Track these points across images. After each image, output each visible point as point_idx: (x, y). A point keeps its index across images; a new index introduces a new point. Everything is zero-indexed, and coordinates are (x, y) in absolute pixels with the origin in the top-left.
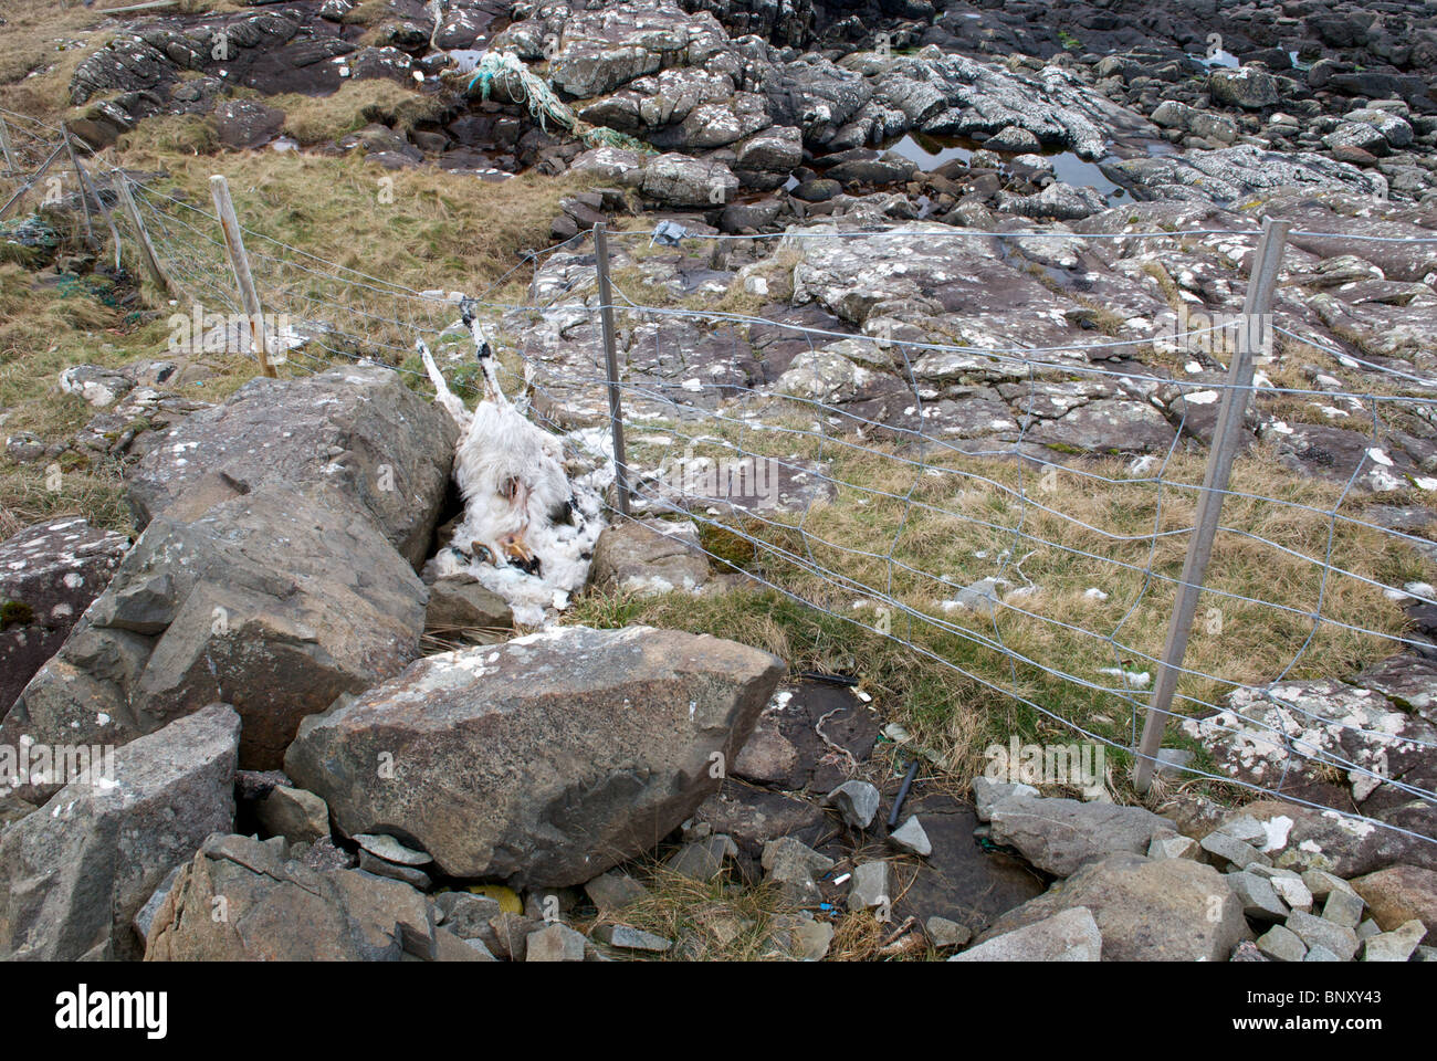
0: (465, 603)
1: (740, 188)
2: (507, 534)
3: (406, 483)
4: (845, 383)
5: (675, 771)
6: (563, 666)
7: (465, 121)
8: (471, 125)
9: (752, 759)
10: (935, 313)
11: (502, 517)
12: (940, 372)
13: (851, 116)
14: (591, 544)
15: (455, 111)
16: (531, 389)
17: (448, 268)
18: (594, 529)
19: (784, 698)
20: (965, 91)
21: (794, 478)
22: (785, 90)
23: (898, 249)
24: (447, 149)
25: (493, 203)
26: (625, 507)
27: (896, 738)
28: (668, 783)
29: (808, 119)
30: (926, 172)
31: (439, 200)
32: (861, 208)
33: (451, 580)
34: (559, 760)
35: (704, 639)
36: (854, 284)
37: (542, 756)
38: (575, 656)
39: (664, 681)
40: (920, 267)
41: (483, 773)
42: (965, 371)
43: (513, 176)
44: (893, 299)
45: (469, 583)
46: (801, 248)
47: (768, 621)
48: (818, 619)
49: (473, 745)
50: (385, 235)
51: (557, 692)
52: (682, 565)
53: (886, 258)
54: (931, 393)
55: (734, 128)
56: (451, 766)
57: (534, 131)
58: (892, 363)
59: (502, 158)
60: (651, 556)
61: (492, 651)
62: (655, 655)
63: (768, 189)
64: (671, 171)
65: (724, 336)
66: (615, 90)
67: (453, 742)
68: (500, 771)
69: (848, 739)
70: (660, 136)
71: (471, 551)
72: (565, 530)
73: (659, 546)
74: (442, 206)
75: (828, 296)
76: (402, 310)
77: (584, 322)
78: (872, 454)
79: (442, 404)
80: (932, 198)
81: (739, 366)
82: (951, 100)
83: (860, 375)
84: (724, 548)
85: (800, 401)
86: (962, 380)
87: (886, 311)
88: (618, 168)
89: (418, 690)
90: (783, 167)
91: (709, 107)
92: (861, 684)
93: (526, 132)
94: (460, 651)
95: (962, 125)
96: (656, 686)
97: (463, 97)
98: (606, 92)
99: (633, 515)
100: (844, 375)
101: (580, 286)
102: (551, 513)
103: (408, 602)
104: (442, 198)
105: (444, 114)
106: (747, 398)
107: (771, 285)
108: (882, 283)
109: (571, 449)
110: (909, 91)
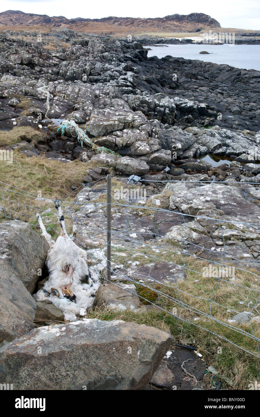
0: (47, 311)
1: (149, 170)
2: (64, 286)
3: (29, 264)
4: (189, 238)
5: (131, 378)
6: (90, 334)
7: (55, 142)
8: (57, 144)
9: (157, 377)
10: (221, 214)
11: (63, 279)
12: (224, 235)
13: (188, 148)
14: (95, 291)
15: (52, 139)
16: (75, 234)
17: (46, 191)
18: (96, 286)
19: (169, 353)
20: (228, 141)
21: (171, 271)
22: (166, 138)
23: (207, 192)
24: (48, 151)
25: (63, 170)
26: (109, 278)
27: (212, 372)
28: (128, 383)
29: (173, 148)
30: (215, 168)
31: (45, 168)
32: (192, 179)
33: (43, 302)
34: (87, 371)
35: (143, 326)
36: (191, 203)
37: (80, 369)
38: (94, 330)
39: (129, 341)
40: (215, 198)
41: (57, 374)
42: (233, 235)
43: (71, 161)
44: (206, 209)
45: (49, 304)
46: (172, 190)
47: (163, 323)
48: (182, 323)
49: (55, 363)
50: (25, 178)
51: (88, 343)
52: (130, 301)
53: (203, 195)
54: (220, 243)
55: (148, 149)
56: (45, 371)
57: (79, 147)
58: (206, 231)
59: (67, 155)
60: (118, 296)
61: (63, 327)
62: (125, 331)
63: (159, 171)
64: (126, 162)
65: (144, 219)
66: (108, 135)
67: (47, 361)
68: (64, 374)
69: (194, 371)
70: (122, 151)
71: (50, 291)
72: (86, 286)
73: (121, 293)
74: (46, 170)
75: (182, 207)
76: (29, 204)
77: (95, 212)
78: (200, 263)
79: (44, 236)
80: (216, 176)
81: (150, 230)
82: (223, 144)
83: (195, 235)
84: (145, 295)
85: (173, 243)
86: (232, 238)
87: (203, 213)
88: (108, 160)
89: (35, 340)
90: (165, 163)
91: (140, 142)
92: (198, 350)
93: (76, 147)
94: (50, 326)
95: (227, 152)
96: (126, 343)
97: (55, 134)
98: (104, 135)
99: (112, 281)
100: (189, 235)
101: (94, 199)
102: (81, 279)
103: (30, 307)
104: (46, 167)
105: (48, 139)
106: (153, 241)
107: (161, 202)
108: (202, 203)
109: (90, 256)
110: (209, 140)
